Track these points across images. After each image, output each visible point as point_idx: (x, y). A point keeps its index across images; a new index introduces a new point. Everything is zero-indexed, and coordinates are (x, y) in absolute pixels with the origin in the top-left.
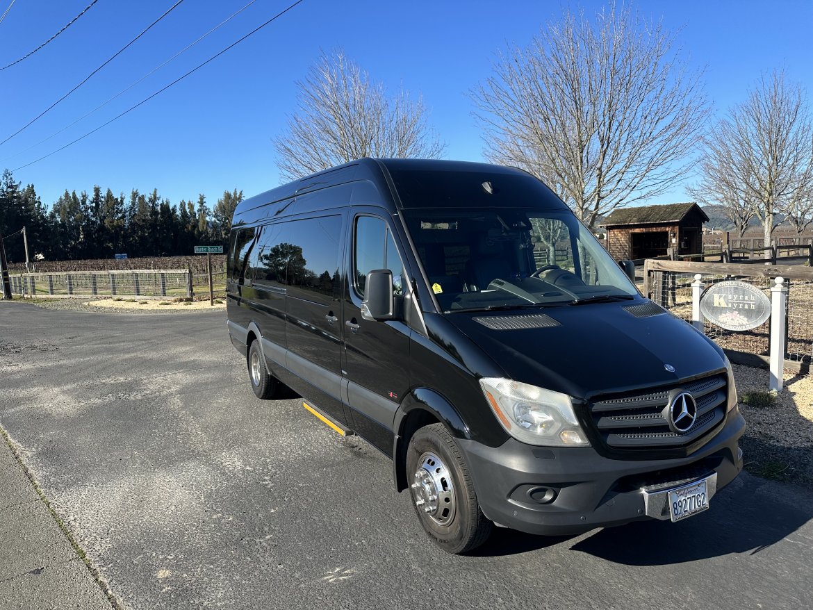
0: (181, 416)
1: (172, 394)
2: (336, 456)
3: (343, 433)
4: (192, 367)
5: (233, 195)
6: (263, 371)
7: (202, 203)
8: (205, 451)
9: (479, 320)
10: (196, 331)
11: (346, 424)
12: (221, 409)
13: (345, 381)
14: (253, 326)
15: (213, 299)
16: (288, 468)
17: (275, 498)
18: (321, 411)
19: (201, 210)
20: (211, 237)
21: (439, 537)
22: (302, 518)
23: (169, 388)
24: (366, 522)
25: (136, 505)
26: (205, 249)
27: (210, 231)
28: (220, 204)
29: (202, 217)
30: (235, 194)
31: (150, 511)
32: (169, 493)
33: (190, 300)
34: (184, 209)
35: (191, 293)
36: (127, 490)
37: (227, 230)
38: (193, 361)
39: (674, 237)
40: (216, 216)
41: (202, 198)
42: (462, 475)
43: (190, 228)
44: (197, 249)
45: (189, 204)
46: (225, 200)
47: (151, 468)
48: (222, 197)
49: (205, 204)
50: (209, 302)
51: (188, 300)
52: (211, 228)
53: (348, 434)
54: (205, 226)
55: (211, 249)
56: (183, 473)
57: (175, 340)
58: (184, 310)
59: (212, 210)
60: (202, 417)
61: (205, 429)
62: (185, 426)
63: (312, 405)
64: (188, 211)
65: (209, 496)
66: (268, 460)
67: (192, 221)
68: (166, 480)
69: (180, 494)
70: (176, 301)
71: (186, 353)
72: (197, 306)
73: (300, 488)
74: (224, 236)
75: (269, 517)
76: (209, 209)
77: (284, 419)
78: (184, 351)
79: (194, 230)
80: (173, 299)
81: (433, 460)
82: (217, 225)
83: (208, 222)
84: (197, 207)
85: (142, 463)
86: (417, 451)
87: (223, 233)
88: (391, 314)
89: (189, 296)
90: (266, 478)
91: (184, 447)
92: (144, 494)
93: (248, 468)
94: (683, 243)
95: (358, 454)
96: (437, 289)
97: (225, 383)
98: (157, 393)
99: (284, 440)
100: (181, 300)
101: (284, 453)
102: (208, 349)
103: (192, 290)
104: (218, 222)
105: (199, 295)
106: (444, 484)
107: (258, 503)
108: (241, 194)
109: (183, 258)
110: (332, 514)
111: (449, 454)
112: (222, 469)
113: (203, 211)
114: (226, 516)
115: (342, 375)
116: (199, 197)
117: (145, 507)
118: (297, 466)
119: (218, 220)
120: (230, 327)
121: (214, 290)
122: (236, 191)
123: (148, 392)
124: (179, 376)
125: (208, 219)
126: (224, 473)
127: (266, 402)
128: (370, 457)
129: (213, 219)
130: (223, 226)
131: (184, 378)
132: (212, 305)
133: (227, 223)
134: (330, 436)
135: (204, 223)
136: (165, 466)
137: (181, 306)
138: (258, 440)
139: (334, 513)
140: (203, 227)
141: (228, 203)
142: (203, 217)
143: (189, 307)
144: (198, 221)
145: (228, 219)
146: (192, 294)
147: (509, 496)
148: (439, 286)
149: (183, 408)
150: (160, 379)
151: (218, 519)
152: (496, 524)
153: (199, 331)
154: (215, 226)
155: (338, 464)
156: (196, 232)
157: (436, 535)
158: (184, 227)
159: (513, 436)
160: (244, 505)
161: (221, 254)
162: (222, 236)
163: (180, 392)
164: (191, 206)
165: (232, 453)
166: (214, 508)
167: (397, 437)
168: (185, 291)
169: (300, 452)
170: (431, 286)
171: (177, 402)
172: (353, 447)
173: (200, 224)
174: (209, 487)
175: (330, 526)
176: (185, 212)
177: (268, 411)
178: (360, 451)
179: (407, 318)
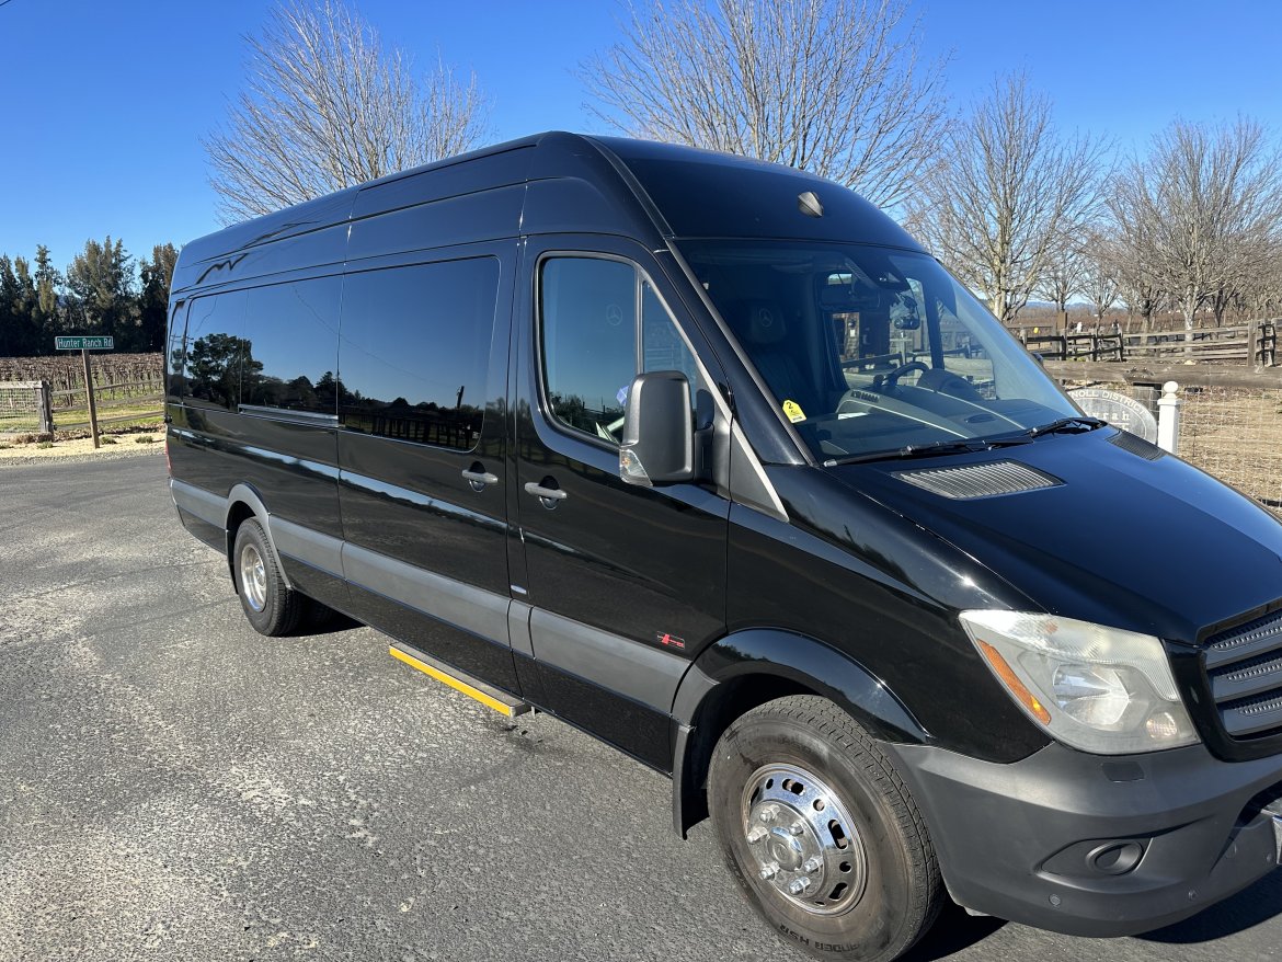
0: (103, 686)
1: (67, 637)
2: (482, 756)
3: (508, 711)
4: (95, 574)
5: (103, 249)
6: (272, 580)
7: (43, 262)
8: (188, 768)
9: (911, 478)
10: (78, 500)
11: (518, 694)
12: (190, 663)
13: (520, 610)
14: (243, 493)
15: (97, 435)
16: (393, 795)
17: (395, 873)
18: (438, 664)
19: (42, 274)
20: (65, 324)
21: (814, 938)
22: (479, 920)
23: (56, 621)
24: (622, 910)
25: (61, 931)
26: (76, 343)
27: (62, 312)
28: (79, 263)
29: (45, 287)
30: (108, 245)
31: (103, 945)
32: (137, 887)
33: (47, 439)
34: (9, 272)
35: (50, 425)
36: (28, 891)
37: (94, 310)
38: (93, 561)
39: (853, 327)
40: (72, 285)
41: (43, 253)
42: (894, 816)
43: (21, 307)
44: (60, 343)
45: (18, 262)
46: (89, 257)
47: (72, 824)
48: (83, 252)
49: (49, 263)
50: (91, 441)
51: (43, 439)
52: (63, 307)
53: (519, 711)
54: (52, 303)
55: (89, 343)
56: (156, 829)
57: (40, 519)
58: (39, 458)
59: (64, 274)
60: (153, 686)
61: (171, 712)
62: (122, 709)
63: (411, 650)
64: (16, 275)
65: (239, 885)
66: (341, 778)
67: (26, 294)
68: (120, 853)
69: (166, 887)
70: (19, 442)
71: (71, 543)
72: (65, 450)
73: (441, 840)
74: (89, 321)
75: (402, 925)
76: (57, 272)
77: (334, 677)
78: (63, 540)
79: (30, 309)
80: (13, 437)
81: (796, 779)
82: (76, 302)
83: (57, 297)
84: (34, 269)
85: (46, 812)
86: (746, 761)
87: (87, 315)
88: (688, 468)
89: (44, 431)
90: (354, 822)
91: (135, 761)
92: (75, 898)
93: (303, 801)
94: (865, 336)
95: (526, 745)
96: (794, 412)
97: (178, 606)
98: (34, 636)
99: (356, 725)
100: (30, 440)
101: (368, 757)
102: (116, 535)
103: (50, 420)
104: (77, 296)
105: (64, 430)
106: (837, 832)
107: (363, 890)
108: (119, 245)
109: (14, 361)
110: (539, 898)
111: (853, 773)
112: (244, 809)
113: (47, 275)
114: (301, 937)
115: (513, 595)
116: (37, 250)
117: (87, 934)
118: (410, 786)
119: (77, 292)
120: (176, 492)
121: (98, 419)
122: (108, 240)
123: (11, 635)
124: (72, 594)
125: (56, 290)
126: (254, 821)
127: (282, 643)
128: (553, 750)
129: (68, 291)
130: (87, 302)
131: (89, 600)
132: (97, 446)
133: (94, 298)
134: (450, 708)
135: (49, 298)
136: (107, 816)
137: (33, 450)
138: (299, 731)
139: (544, 896)
140: (48, 305)
141: (95, 261)
142: (48, 288)
143: (49, 452)
144: (37, 294)
145: (96, 291)
146: (52, 428)
147: (1040, 866)
148: (796, 407)
149: (104, 667)
150: (30, 603)
151: (284, 946)
152: (970, 912)
153: (86, 499)
154: (71, 304)
155: (496, 772)
156: (33, 314)
157: (807, 934)
158: (11, 304)
159: (1058, 737)
160: (332, 902)
161: (110, 352)
162: (85, 320)
163: (87, 630)
164: (23, 267)
165: (252, 766)
166: (264, 917)
167: (685, 729)
168: (37, 420)
169: (402, 752)
170: (781, 405)
171: (83, 654)
172: (509, 730)
173: (42, 299)
174: (230, 861)
175: (551, 934)
176: (11, 277)
177: (293, 663)
178: (526, 736)
179: (722, 479)
